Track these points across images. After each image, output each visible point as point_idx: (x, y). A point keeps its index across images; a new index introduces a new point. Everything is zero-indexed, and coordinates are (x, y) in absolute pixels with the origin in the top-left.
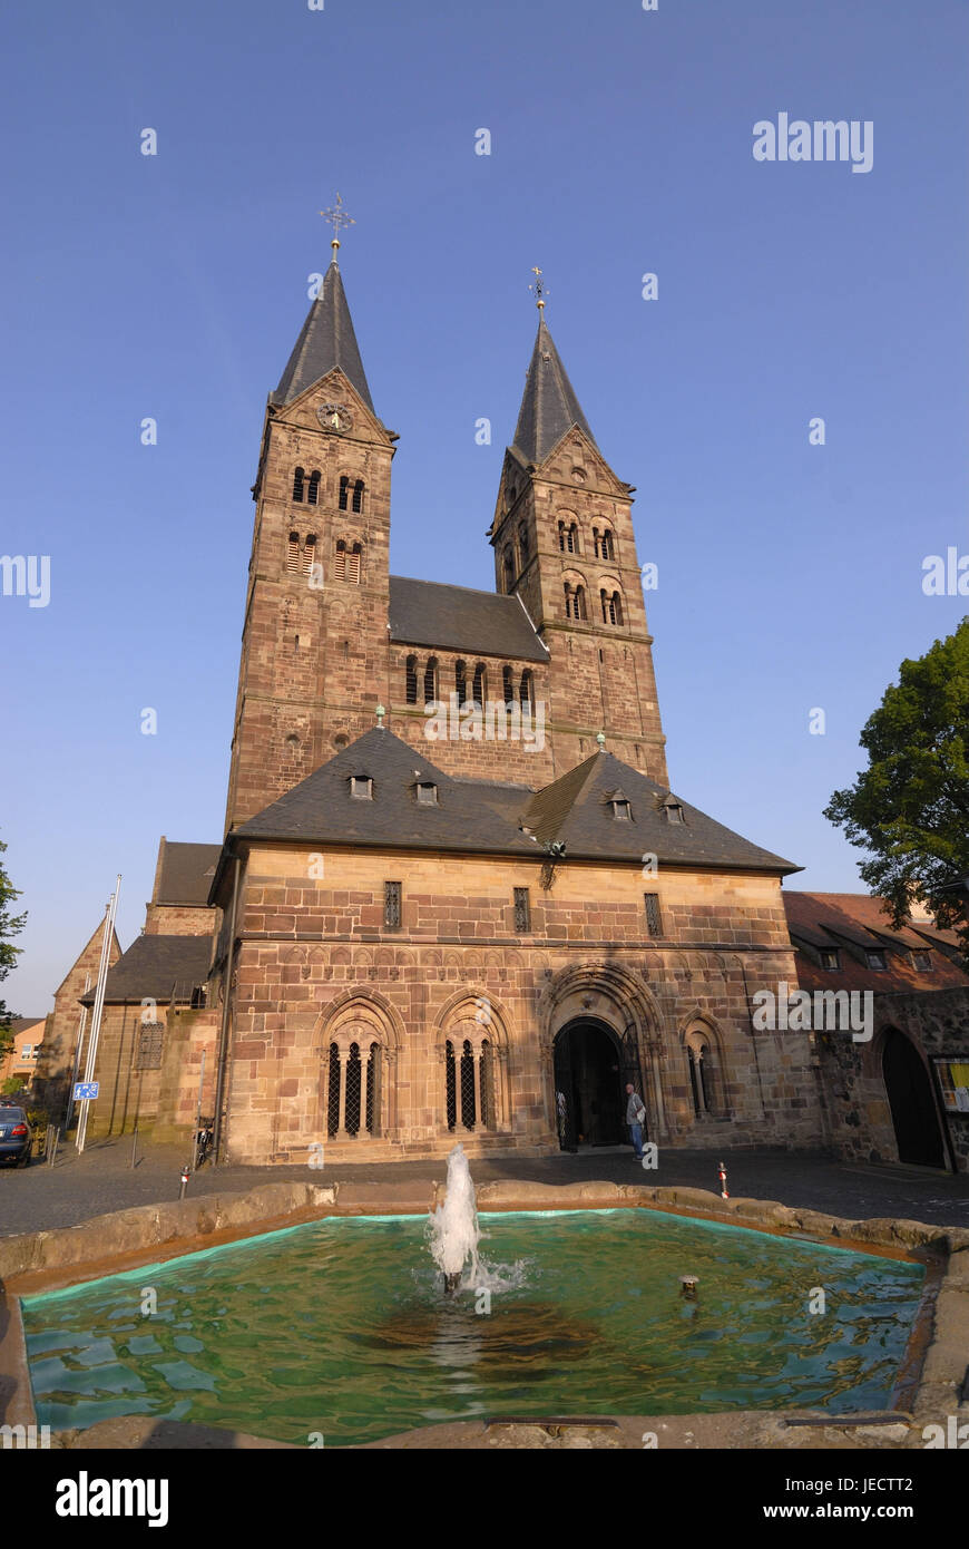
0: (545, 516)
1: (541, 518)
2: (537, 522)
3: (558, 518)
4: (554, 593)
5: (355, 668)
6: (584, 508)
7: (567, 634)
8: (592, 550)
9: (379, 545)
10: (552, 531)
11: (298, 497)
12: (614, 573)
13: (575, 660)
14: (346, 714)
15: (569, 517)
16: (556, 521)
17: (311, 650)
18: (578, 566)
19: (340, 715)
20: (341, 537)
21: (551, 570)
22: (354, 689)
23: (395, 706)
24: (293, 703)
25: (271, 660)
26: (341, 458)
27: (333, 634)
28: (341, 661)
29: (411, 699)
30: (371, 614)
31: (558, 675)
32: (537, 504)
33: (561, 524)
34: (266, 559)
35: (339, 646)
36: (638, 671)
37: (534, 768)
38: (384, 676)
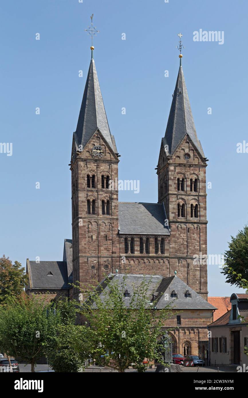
0: (172, 178)
1: (171, 179)
2: (170, 181)
3: (177, 177)
4: (174, 208)
5: (109, 244)
6: (188, 172)
7: (177, 224)
8: (189, 189)
9: (115, 200)
10: (175, 183)
11: (89, 186)
12: (196, 198)
13: (179, 232)
14: (107, 259)
15: (181, 177)
16: (177, 179)
17: (96, 239)
18: (183, 197)
19: (105, 259)
20: (103, 199)
21: (174, 200)
22: (109, 251)
23: (121, 255)
24: (92, 257)
25: (85, 244)
26: (101, 168)
27: (102, 234)
28: (105, 242)
29: (126, 252)
30: (113, 225)
31: (173, 239)
32: (170, 173)
33: (178, 179)
34: (81, 211)
35: (104, 237)
36: (201, 234)
37: (163, 270)
38: (118, 245)
